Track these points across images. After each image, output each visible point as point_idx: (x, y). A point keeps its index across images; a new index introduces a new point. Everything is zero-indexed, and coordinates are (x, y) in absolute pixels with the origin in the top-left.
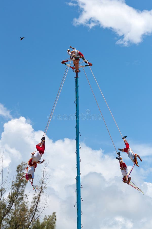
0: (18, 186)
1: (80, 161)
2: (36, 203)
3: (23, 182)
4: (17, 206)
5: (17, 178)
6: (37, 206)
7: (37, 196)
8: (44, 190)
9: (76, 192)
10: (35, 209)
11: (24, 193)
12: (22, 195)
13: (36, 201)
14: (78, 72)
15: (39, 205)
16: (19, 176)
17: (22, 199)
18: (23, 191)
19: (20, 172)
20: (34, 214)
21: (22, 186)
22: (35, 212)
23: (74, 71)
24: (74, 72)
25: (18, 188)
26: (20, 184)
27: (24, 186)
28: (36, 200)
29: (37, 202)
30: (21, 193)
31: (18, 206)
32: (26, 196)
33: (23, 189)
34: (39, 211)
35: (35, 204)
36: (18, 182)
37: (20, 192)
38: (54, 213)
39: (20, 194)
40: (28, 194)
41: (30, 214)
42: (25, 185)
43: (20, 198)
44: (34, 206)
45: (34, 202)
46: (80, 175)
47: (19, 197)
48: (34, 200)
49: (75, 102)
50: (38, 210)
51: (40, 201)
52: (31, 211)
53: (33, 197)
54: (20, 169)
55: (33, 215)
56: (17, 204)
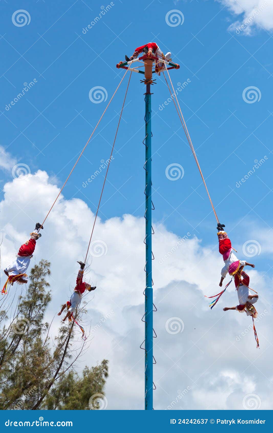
0: (30, 305)
1: (152, 258)
2: (66, 340)
3: (41, 299)
4: (28, 345)
5: (29, 291)
6: (67, 347)
7: (67, 326)
8: (80, 315)
9: (144, 320)
10: (63, 352)
11: (44, 321)
12: (38, 324)
13: (65, 337)
14: (150, 83)
15: (71, 345)
16: (34, 287)
17: (38, 331)
18: (41, 317)
19: (35, 280)
20: (62, 361)
21: (38, 307)
22: (63, 358)
23: (143, 81)
24: (144, 83)
25: (30, 311)
26: (35, 303)
27: (43, 308)
28: (66, 334)
29: (67, 338)
30: (36, 321)
31: (31, 345)
32: (47, 326)
33: (41, 312)
34: (70, 357)
35: (63, 341)
36: (31, 299)
37: (35, 319)
38: (105, 362)
39: (34, 323)
40: (49, 323)
41: (53, 361)
42: (45, 305)
43: (35, 331)
44: (60, 346)
45: (62, 337)
46: (153, 287)
47: (33, 327)
48: (61, 334)
49: (145, 143)
50: (70, 354)
51: (73, 336)
52: (56, 356)
53: (61, 328)
54: (36, 273)
55: (58, 363)
56: (28, 342)
